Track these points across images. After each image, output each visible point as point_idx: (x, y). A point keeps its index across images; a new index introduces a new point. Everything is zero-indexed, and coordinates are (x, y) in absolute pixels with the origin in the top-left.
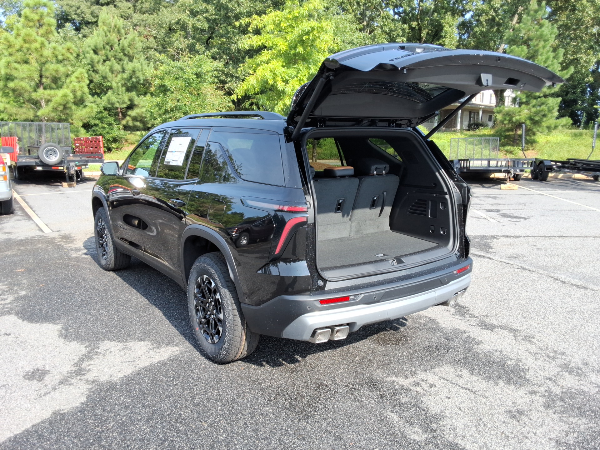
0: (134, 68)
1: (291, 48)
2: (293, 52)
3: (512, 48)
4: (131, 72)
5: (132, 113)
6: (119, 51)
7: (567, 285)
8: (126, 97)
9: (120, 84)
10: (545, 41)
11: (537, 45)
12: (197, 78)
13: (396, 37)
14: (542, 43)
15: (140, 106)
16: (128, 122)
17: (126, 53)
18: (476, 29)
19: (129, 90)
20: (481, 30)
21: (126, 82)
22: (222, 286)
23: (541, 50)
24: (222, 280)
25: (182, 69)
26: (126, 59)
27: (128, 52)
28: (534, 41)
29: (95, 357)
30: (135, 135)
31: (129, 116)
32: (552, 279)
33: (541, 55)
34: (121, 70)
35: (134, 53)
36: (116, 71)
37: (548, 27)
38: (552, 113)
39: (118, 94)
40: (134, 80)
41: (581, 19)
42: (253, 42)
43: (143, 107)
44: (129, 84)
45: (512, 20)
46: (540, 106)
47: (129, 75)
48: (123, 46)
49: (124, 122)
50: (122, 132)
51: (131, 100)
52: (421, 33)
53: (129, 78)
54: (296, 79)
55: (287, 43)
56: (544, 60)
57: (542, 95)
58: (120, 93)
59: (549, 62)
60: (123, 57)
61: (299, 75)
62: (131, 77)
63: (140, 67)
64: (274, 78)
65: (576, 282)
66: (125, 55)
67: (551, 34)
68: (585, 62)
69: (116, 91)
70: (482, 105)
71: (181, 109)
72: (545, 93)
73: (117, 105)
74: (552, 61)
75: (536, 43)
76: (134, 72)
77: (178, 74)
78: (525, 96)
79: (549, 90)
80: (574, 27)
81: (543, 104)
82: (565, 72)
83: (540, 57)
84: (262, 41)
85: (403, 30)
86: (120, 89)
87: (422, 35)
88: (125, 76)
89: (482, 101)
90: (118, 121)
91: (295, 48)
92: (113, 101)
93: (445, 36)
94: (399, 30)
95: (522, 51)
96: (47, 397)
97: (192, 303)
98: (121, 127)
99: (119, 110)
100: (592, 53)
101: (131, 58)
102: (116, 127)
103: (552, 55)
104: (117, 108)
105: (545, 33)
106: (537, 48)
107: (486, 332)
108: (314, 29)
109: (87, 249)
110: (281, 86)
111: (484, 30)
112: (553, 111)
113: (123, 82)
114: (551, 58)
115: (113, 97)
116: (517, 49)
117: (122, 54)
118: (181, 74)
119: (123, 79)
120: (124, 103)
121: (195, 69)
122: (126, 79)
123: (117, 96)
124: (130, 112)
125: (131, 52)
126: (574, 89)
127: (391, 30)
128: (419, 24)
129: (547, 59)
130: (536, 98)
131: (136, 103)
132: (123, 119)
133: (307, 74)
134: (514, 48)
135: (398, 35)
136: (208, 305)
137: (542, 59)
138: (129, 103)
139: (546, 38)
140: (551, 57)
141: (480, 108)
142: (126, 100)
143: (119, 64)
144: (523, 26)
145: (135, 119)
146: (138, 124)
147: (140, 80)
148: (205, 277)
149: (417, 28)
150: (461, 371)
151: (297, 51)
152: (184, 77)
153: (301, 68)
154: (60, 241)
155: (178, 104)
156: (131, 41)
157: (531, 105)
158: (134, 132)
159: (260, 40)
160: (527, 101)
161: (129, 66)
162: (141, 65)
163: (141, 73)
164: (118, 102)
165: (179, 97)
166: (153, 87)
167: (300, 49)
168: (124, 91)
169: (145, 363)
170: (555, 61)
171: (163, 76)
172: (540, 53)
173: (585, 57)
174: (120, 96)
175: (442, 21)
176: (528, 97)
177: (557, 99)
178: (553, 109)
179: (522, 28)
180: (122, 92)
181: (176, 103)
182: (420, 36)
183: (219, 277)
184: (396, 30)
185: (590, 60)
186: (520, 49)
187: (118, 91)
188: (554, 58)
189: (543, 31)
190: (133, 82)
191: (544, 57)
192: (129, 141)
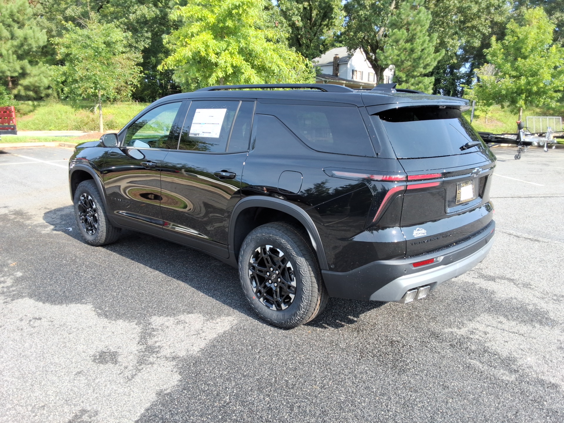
0: (26, 35)
1: (219, 21)
2: (221, 25)
3: (394, 31)
4: (22, 39)
5: (25, 82)
6: (8, 17)
7: (521, 239)
8: (17, 65)
9: (10, 52)
10: (422, 26)
11: (415, 29)
12: (107, 47)
13: (292, 15)
14: (419, 28)
15: (32, 75)
16: (19, 91)
17: (16, 19)
18: (361, 12)
19: (20, 57)
20: (365, 14)
21: (17, 49)
22: (297, 255)
23: (418, 34)
24: (296, 249)
25: (89, 38)
26: (16, 26)
27: (18, 18)
28: (412, 25)
29: (155, 333)
30: (28, 105)
31: (21, 85)
32: (506, 234)
33: (418, 38)
34: (10, 37)
35: (23, 19)
36: (5, 37)
37: (424, 13)
38: (428, 91)
39: (9, 62)
40: (26, 47)
41: (448, 7)
42: (182, 13)
43: (35, 76)
44: (20, 52)
45: (390, 5)
46: (418, 84)
47: (19, 42)
48: (12, 12)
49: (15, 92)
50: (14, 102)
51: (22, 68)
52: (311, 14)
53: (19, 45)
54: (227, 51)
55: (215, 16)
56: (421, 43)
57: (419, 74)
58: (11, 61)
59: (425, 45)
60: (13, 24)
61: (230, 48)
62: (22, 45)
63: (32, 34)
64: (206, 51)
65: (526, 235)
66: (14, 21)
67: (426, 20)
68: (451, 45)
69: (7, 59)
70: (362, 83)
71: (91, 78)
72: (422, 72)
73: (8, 74)
74: (428, 44)
75: (414, 28)
76: (26, 39)
77: (85, 43)
78: (405, 75)
79: (425, 70)
80: (442, 14)
81: (420, 82)
82: (438, 54)
83: (418, 40)
84: (191, 13)
85: (298, 9)
86: (11, 57)
87: (313, 15)
88: (15, 43)
89: (362, 79)
90: (9, 90)
91: (224, 21)
92: (3, 70)
93: (335, 18)
94: (295, 9)
95: (403, 34)
96: (137, 379)
97: (246, 273)
98: (12, 97)
99: (9, 79)
100: (457, 38)
101: (21, 26)
102: (6, 97)
103: (427, 38)
104: (7, 77)
105: (422, 19)
106: (415, 32)
107: (490, 282)
108: (244, 4)
109: (52, 225)
110: (213, 58)
111: (368, 13)
112: (429, 89)
113: (13, 49)
114: (427, 42)
115: (3, 65)
116: (398, 32)
117: (11, 20)
118: (88, 42)
119: (13, 46)
120: (15, 71)
121: (103, 38)
122: (16, 46)
123: (7, 64)
124: (21, 82)
125: (21, 18)
126: (438, 70)
127: (287, 9)
128: (310, 5)
129: (424, 42)
130: (414, 77)
131: (28, 71)
132: (14, 88)
133: (237, 48)
134: (396, 32)
135: (294, 13)
136: (268, 274)
137: (420, 42)
138: (20, 71)
139: (423, 24)
140: (427, 40)
141: (361, 86)
142: (18, 68)
143: (7, 30)
144: (403, 12)
145: (27, 88)
146: (31, 93)
147: (32, 48)
148: (268, 247)
149: (308, 8)
150: (498, 318)
151: (227, 24)
152: (92, 46)
153: (231, 41)
154: (15, 218)
155: (88, 73)
156: (21, 6)
157: (410, 83)
158: (26, 102)
159: (189, 12)
160: (406, 80)
161: (19, 33)
162: (34, 32)
163: (33, 40)
164: (9, 70)
165: (89, 66)
166: (59, 55)
167: (229, 23)
168: (16, 59)
169: (211, 335)
170: (430, 44)
171: (70, 45)
172: (417, 37)
173: (451, 42)
174: (11, 65)
175: (332, 3)
176: (407, 76)
177: (431, 78)
178: (429, 87)
179: (403, 13)
180: (13, 60)
181: (85, 73)
182: (311, 16)
183: (292, 247)
184: (292, 9)
185: (455, 44)
186: (401, 32)
187: (9, 59)
188: (429, 41)
189: (420, 17)
190: (24, 50)
191: (421, 40)
192: (21, 111)
